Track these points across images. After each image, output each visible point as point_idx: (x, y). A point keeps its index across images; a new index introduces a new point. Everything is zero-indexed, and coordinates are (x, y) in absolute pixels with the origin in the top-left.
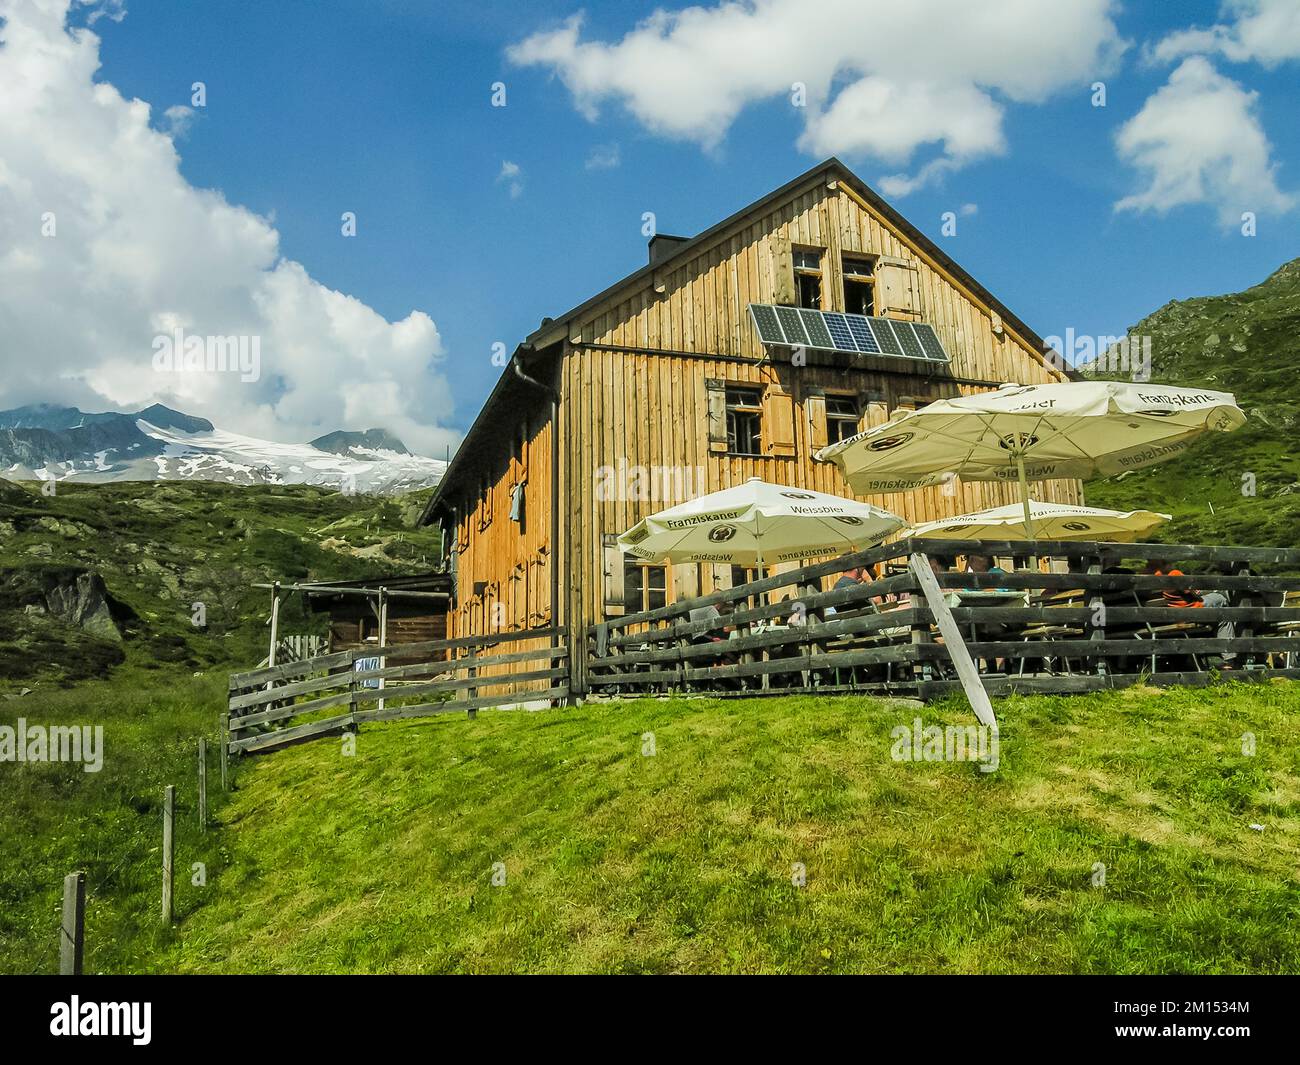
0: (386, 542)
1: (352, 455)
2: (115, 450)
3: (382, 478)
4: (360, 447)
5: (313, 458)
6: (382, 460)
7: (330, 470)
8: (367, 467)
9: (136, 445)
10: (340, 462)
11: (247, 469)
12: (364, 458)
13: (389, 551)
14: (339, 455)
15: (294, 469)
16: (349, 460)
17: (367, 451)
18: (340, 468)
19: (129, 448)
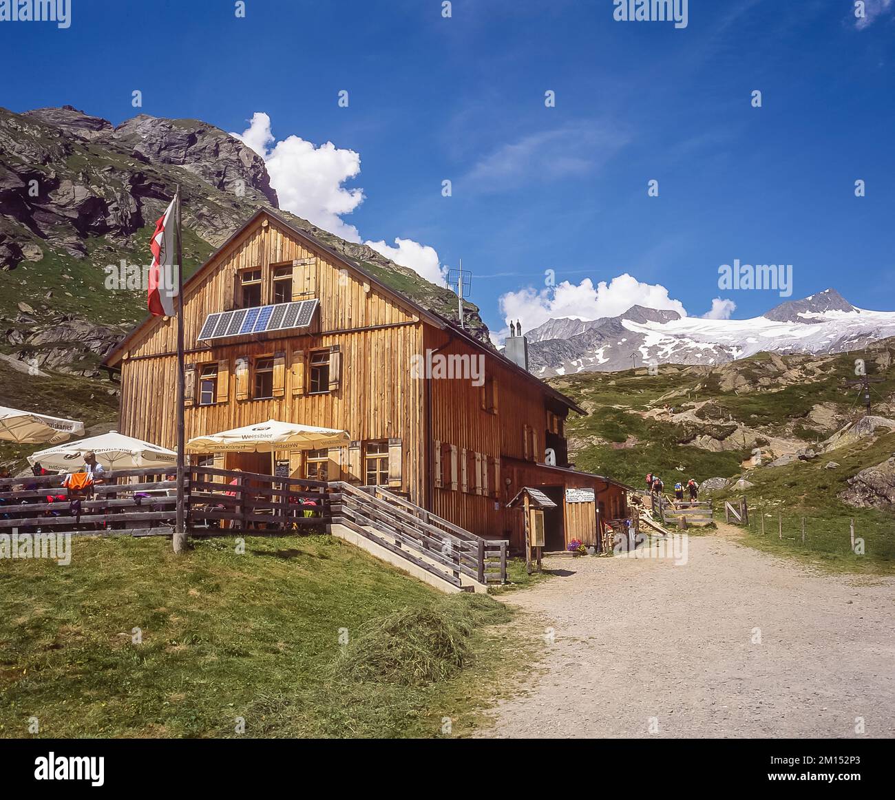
0: (699, 405)
1: (802, 320)
2: (609, 346)
3: (831, 336)
4: (808, 312)
5: (767, 328)
6: (830, 320)
7: (782, 336)
8: (816, 328)
9: (624, 340)
10: (790, 328)
11: (711, 346)
12: (814, 321)
13: (700, 414)
14: (790, 322)
15: (751, 340)
16: (800, 325)
17: (815, 315)
18: (791, 333)
19: (619, 343)
